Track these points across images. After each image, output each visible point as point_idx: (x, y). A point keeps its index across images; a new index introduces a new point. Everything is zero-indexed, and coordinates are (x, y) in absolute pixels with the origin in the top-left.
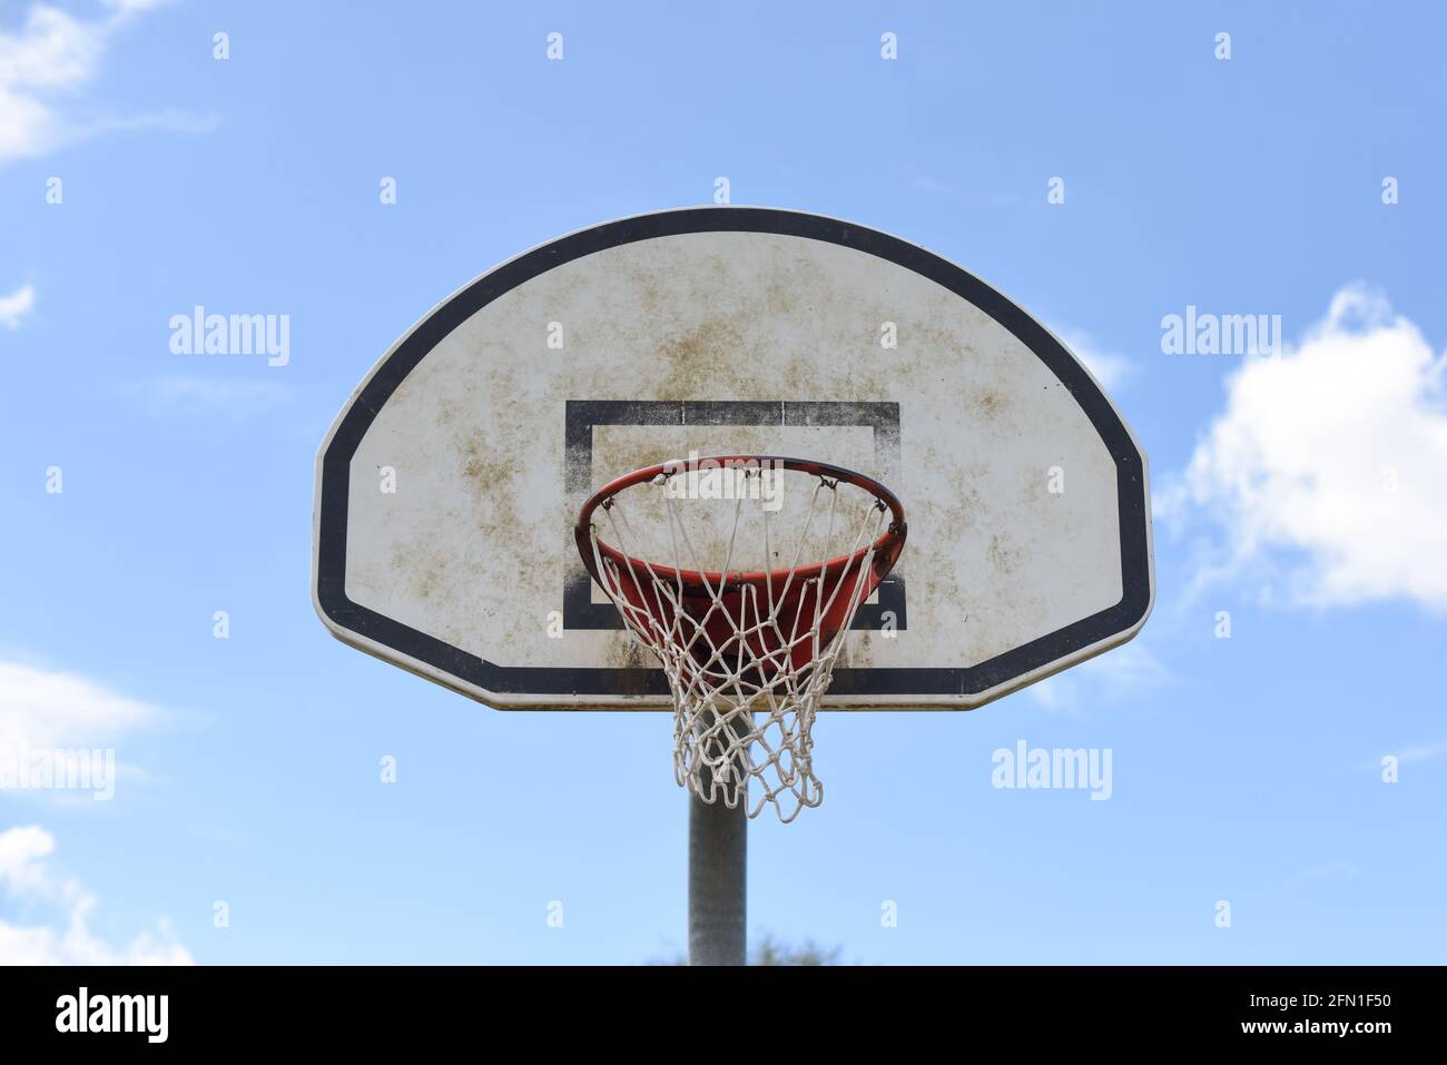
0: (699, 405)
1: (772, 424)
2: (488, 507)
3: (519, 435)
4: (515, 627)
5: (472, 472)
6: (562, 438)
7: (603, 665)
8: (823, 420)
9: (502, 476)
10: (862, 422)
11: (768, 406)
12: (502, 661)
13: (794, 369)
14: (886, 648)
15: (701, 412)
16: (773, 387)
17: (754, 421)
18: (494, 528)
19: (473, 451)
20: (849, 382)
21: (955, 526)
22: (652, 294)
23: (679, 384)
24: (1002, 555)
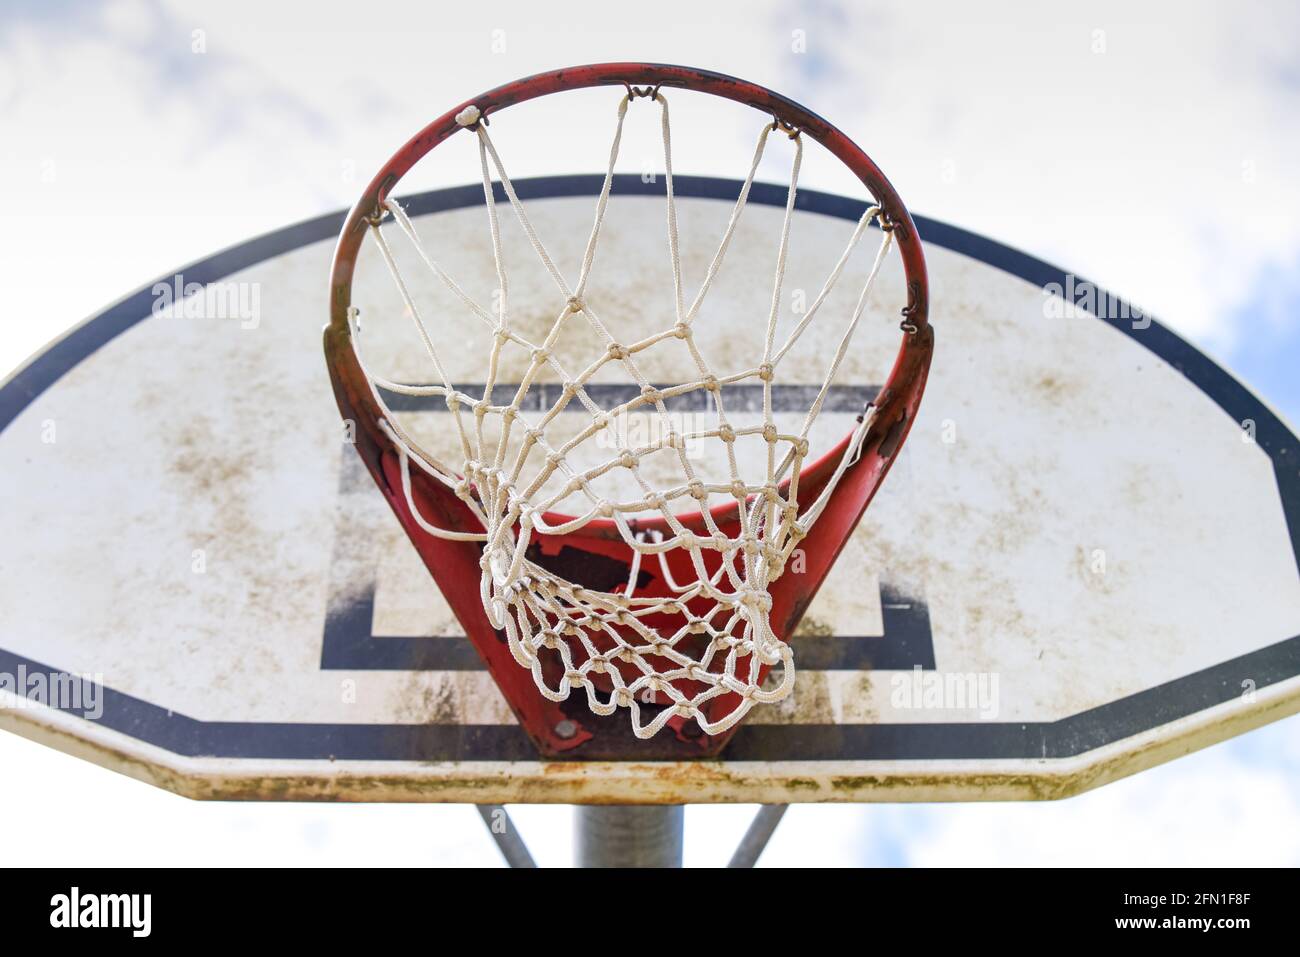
1: (691, 409)
2: (204, 511)
3: (268, 424)
4: (235, 667)
5: (183, 467)
7: (388, 720)
9: (235, 471)
12: (204, 712)
13: (726, 346)
18: (212, 537)
19: (189, 442)
20: (816, 361)
21: (1008, 535)
24: (1092, 570)
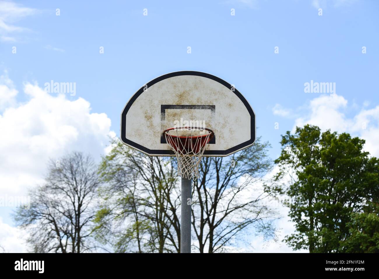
1: (194, 109)
2: (148, 123)
3: (153, 111)
4: (153, 143)
5: (146, 117)
6: (160, 111)
7: (167, 149)
8: (203, 108)
9: (151, 118)
10: (209, 109)
11: (194, 106)
12: (151, 149)
13: (198, 99)
14: (212, 147)
15: (183, 107)
16: (195, 103)
17: (191, 108)
18: (149, 127)
19: (146, 113)
20: (207, 102)
21: (224, 126)
22: (175, 86)
23: (179, 102)
24: (231, 131)
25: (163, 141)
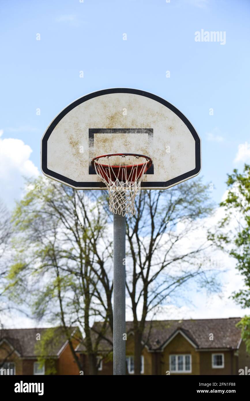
0: (115, 129)
1: (129, 133)
2: (74, 150)
3: (80, 136)
4: (80, 174)
5: (71, 143)
6: (88, 136)
7: (96, 181)
8: (138, 132)
9: (77, 144)
10: (146, 133)
11: (128, 129)
12: (77, 181)
13: (133, 122)
14: (150, 178)
15: (115, 131)
16: (129, 126)
17: (125, 132)
18: (75, 154)
19: (71, 139)
20: (143, 124)
21: (163, 154)
22: (105, 106)
23: (110, 125)
24: (172, 159)
25: (92, 171)
